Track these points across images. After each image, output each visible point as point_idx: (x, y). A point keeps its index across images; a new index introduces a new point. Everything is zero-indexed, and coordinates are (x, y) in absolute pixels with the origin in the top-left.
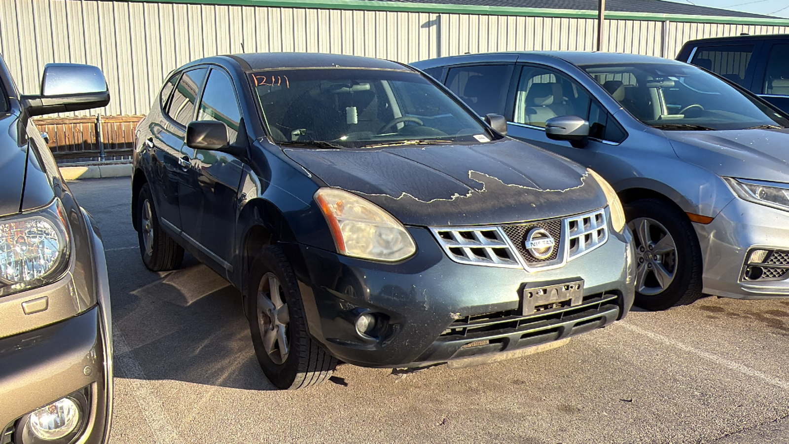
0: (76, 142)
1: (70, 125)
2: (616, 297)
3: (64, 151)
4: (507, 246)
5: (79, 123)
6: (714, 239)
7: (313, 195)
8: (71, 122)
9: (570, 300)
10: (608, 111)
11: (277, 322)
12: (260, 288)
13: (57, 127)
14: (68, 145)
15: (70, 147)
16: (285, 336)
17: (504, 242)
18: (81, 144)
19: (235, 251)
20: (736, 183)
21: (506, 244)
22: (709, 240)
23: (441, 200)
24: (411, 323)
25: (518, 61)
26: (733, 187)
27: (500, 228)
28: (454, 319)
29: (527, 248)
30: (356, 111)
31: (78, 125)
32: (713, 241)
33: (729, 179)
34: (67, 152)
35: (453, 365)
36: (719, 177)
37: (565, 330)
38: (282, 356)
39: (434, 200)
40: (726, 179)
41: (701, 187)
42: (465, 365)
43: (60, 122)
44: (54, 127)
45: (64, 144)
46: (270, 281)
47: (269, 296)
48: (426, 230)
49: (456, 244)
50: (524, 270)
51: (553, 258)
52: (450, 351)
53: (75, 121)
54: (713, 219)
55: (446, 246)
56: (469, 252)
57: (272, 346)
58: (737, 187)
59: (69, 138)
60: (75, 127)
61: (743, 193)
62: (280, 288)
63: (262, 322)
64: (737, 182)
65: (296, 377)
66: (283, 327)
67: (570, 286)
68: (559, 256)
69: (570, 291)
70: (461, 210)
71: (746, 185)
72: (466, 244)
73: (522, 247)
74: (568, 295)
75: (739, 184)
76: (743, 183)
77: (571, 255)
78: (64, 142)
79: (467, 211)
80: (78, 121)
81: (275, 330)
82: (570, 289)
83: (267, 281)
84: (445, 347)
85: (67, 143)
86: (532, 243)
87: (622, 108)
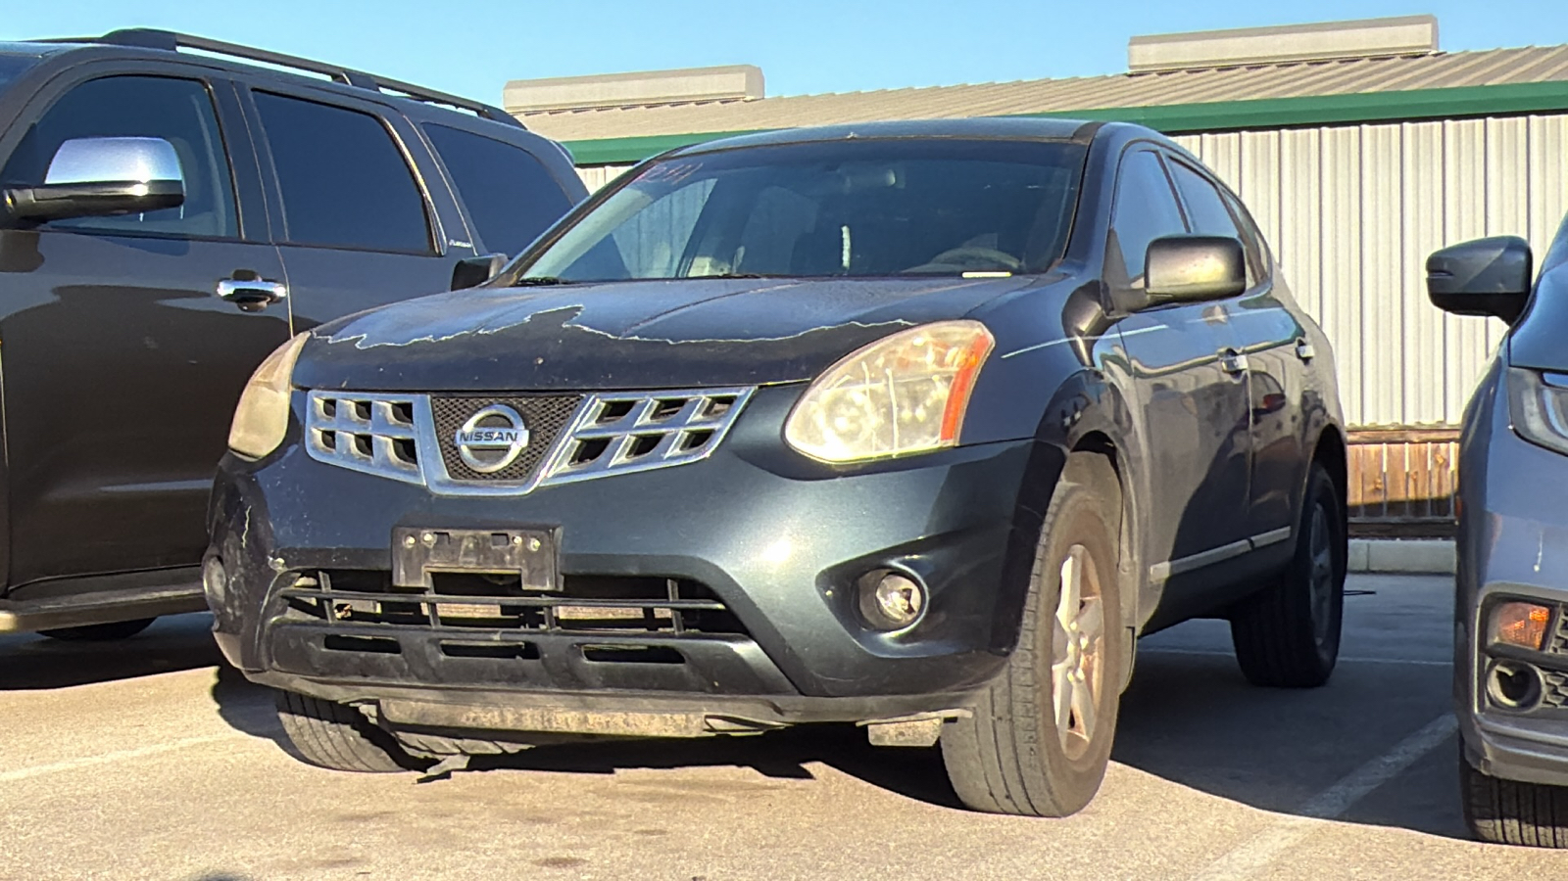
0: (1435, 495)
1: (1423, 446)
3: (1399, 515)
5: (1447, 441)
8: (1425, 436)
13: (1389, 452)
14: (1411, 502)
15: (1418, 505)
18: (1448, 499)
31: (1443, 446)
34: (1409, 517)
43: (1396, 436)
44: (1381, 451)
45: (1401, 497)
53: (1434, 436)
59: (1415, 481)
60: (1435, 451)
78: (1402, 489)
80: (1444, 436)
85: (1412, 495)
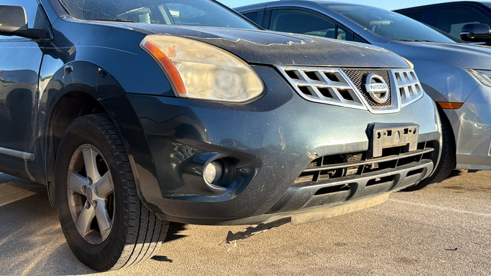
2: (433, 149)
4: (350, 88)
6: (464, 120)
7: (139, 44)
9: (408, 144)
10: (354, 33)
11: (95, 197)
12: (71, 167)
16: (106, 211)
17: (348, 84)
19: (37, 134)
20: (477, 74)
21: (349, 86)
22: (460, 122)
23: (279, 44)
24: (268, 165)
25: (267, 7)
26: (476, 77)
27: (341, 70)
28: (311, 159)
29: (368, 91)
30: (149, 17)
32: (463, 121)
33: (472, 71)
35: (296, 221)
36: (463, 69)
37: (400, 178)
38: (102, 233)
39: (272, 44)
40: (469, 71)
41: (448, 78)
42: (307, 221)
46: (85, 153)
47: (82, 172)
48: (271, 68)
49: (303, 83)
50: (368, 111)
51: (388, 104)
52: (305, 198)
54: (463, 103)
55: (295, 84)
56: (317, 91)
57: (88, 226)
58: (479, 76)
61: (484, 81)
62: (98, 158)
63: (74, 204)
64: (478, 72)
65: (123, 252)
66: (102, 201)
67: (409, 130)
68: (393, 102)
69: (409, 134)
70: (301, 53)
71: (486, 75)
72: (314, 83)
73: (363, 90)
74: (407, 139)
75: (480, 73)
76: (483, 73)
77: (403, 103)
79: (307, 54)
81: (92, 208)
82: (409, 132)
83: (81, 155)
84: (301, 193)
86: (371, 86)
87: (366, 29)
